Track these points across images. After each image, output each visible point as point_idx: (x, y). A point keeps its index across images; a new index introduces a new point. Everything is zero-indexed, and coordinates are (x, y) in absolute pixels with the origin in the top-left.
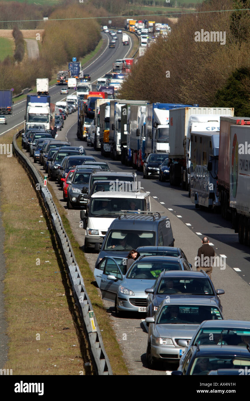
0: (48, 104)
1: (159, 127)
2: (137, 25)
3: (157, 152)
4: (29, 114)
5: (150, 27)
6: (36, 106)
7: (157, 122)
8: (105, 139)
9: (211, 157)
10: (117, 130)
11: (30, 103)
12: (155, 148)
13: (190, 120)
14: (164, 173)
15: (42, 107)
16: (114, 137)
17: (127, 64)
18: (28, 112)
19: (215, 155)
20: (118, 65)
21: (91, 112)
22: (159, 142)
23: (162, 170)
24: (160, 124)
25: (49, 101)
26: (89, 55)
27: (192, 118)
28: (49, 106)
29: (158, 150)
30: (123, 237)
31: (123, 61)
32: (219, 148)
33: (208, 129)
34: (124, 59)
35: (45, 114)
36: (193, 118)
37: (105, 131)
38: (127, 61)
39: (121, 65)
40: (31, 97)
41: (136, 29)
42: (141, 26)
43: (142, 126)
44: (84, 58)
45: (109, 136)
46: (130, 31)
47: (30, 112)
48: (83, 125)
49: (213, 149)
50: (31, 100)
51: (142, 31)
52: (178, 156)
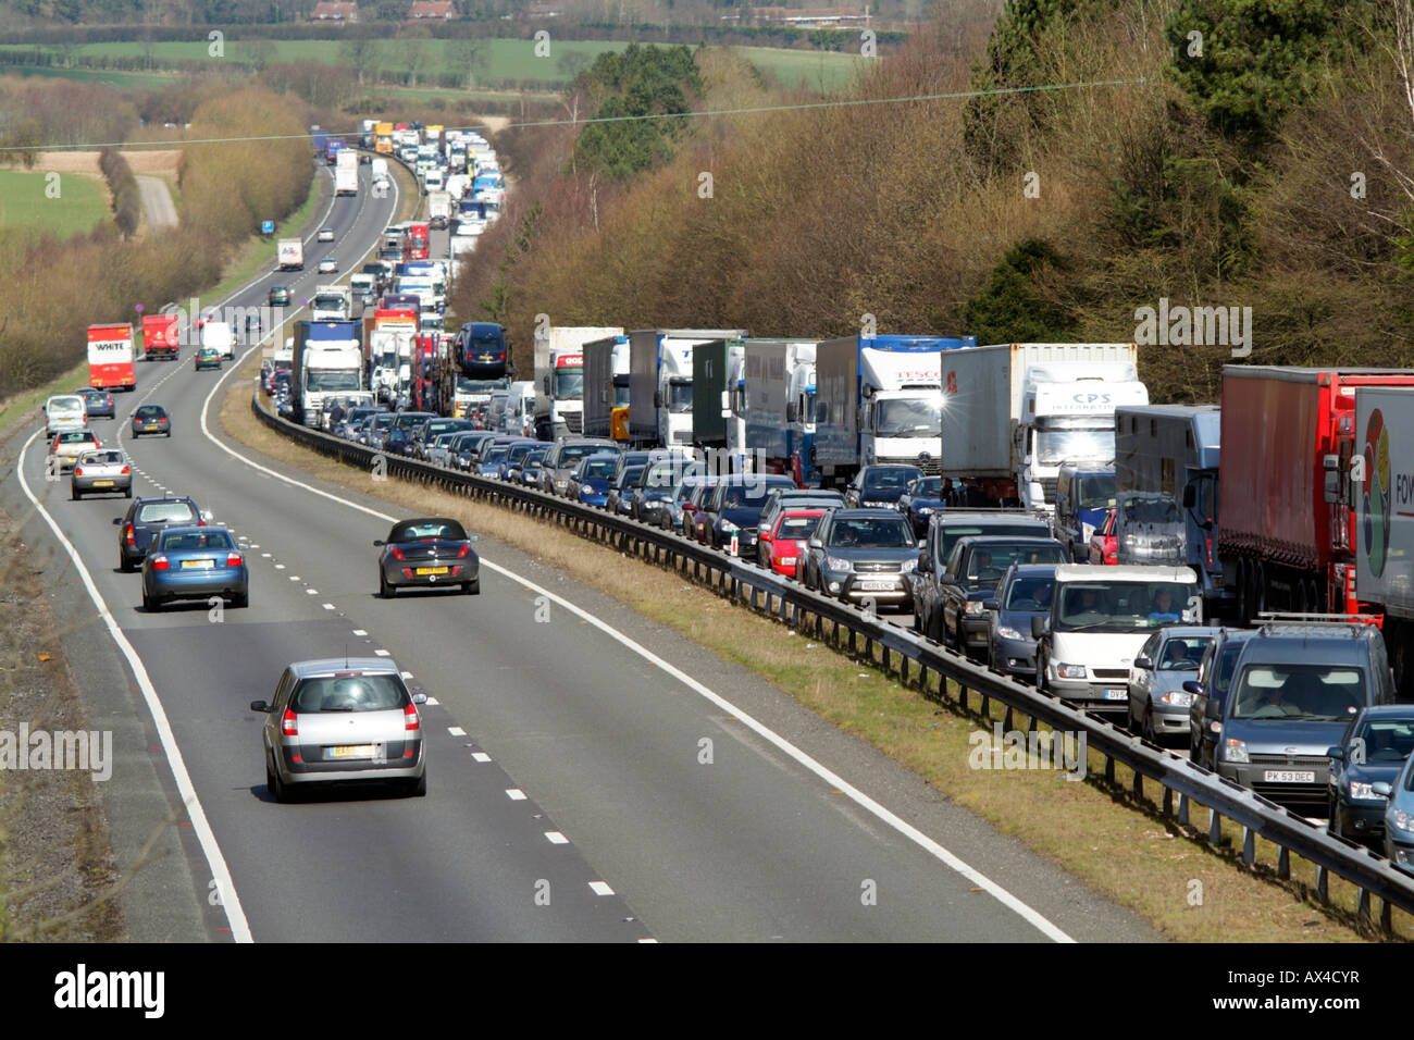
0: (355, 342)
1: (880, 396)
2: (398, 135)
3: (876, 461)
4: (309, 370)
5: (432, 141)
6: (326, 350)
7: (871, 384)
8: (614, 429)
9: (1190, 471)
10: (667, 406)
11: (309, 343)
12: (871, 451)
13: (1028, 376)
14: (918, 517)
15: (339, 350)
16: (657, 426)
17: (414, 238)
18: (304, 363)
19: (1204, 466)
20: (391, 240)
21: (474, 361)
22: (879, 435)
23: (913, 510)
24: (882, 390)
25: (357, 335)
26: (296, 215)
27: (1031, 374)
28: (360, 347)
29: (879, 458)
30: (1279, 684)
31: (406, 230)
32: (1218, 447)
33: (1079, 398)
34: (407, 224)
35: (351, 369)
36: (1035, 371)
37: (615, 410)
38: (413, 229)
39: (401, 241)
40: (312, 326)
41: (396, 146)
42: (412, 138)
43: (802, 396)
44: (286, 222)
45: (631, 424)
46: (378, 150)
47: (311, 365)
48: (453, 395)
49: (1200, 450)
50: (312, 334)
51: (420, 152)
52: (981, 470)
